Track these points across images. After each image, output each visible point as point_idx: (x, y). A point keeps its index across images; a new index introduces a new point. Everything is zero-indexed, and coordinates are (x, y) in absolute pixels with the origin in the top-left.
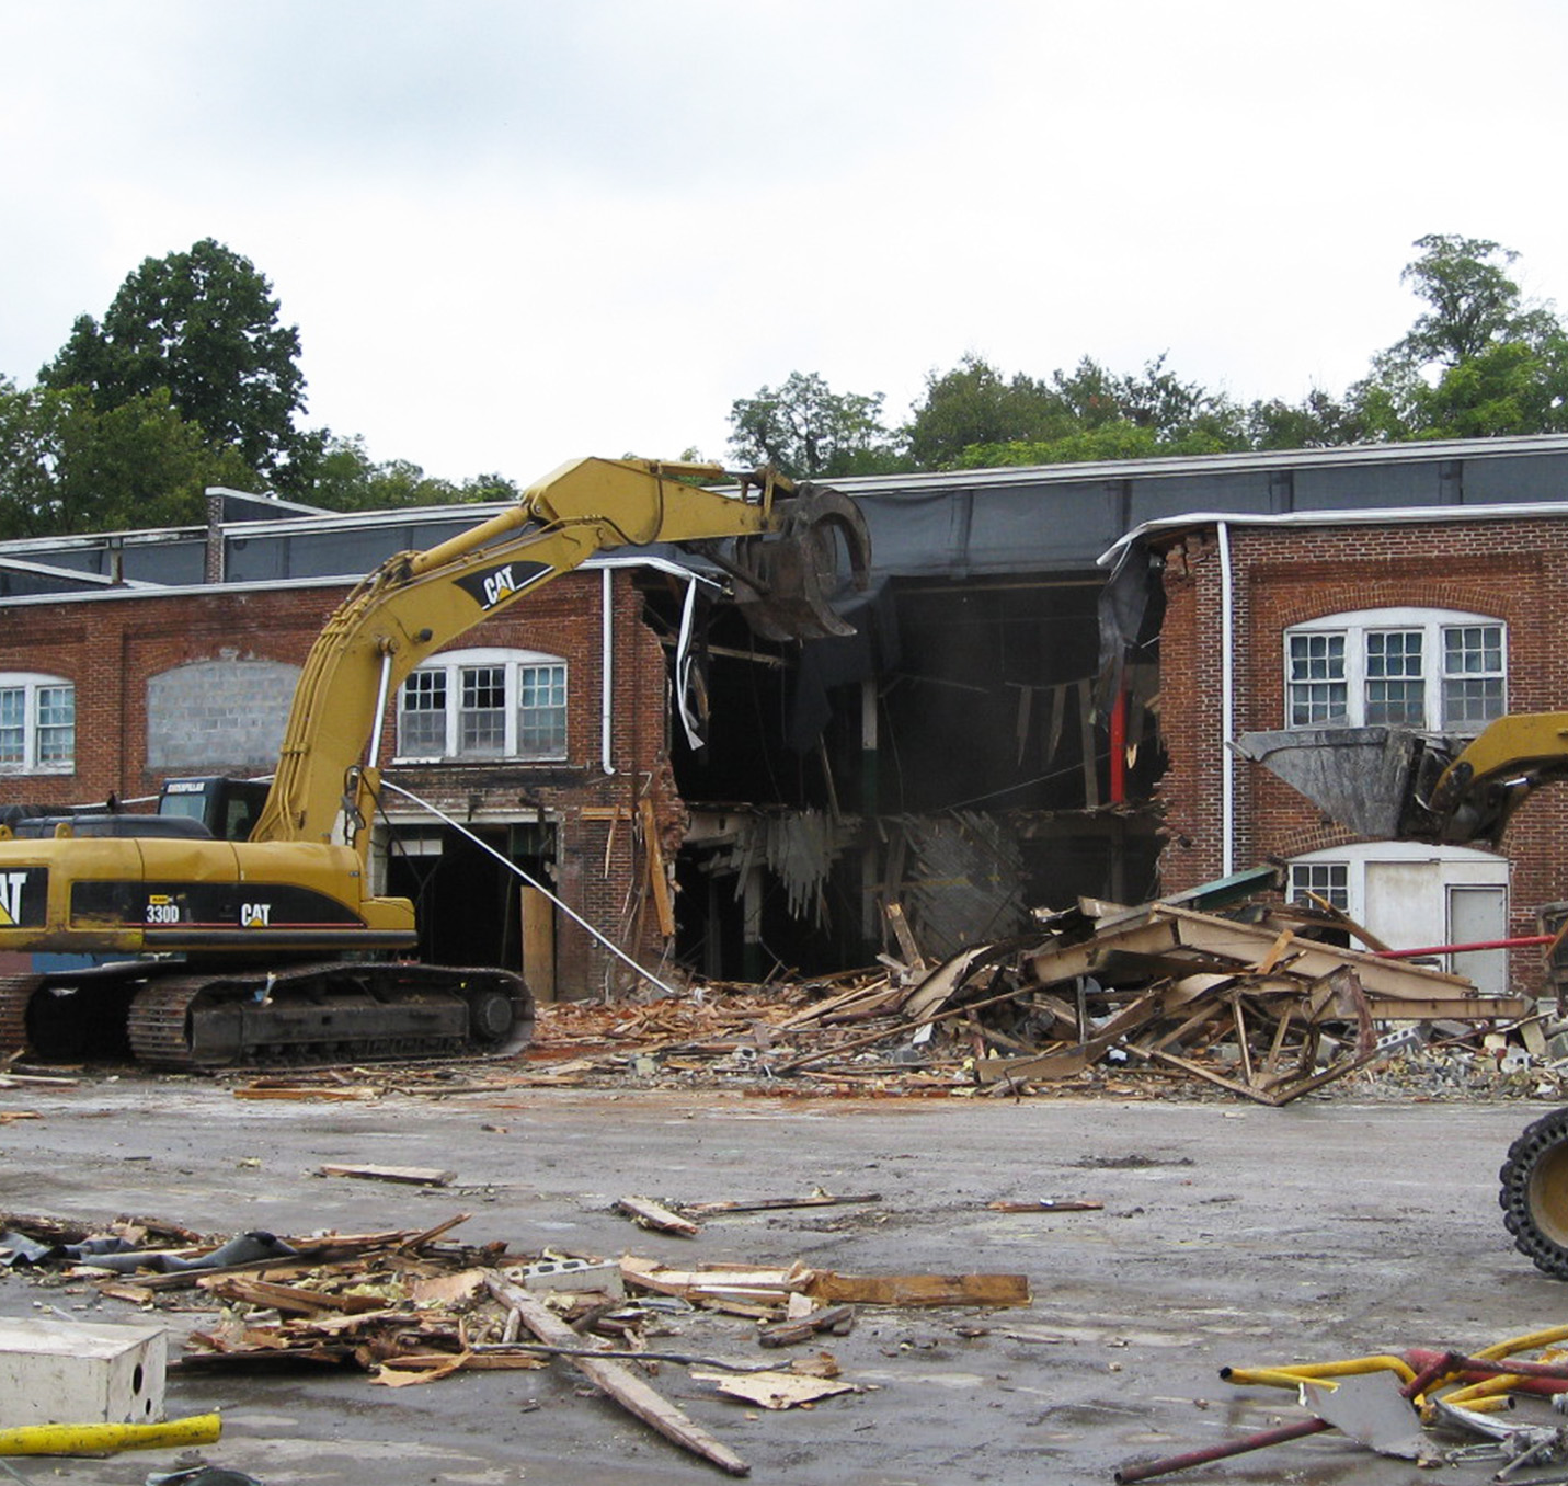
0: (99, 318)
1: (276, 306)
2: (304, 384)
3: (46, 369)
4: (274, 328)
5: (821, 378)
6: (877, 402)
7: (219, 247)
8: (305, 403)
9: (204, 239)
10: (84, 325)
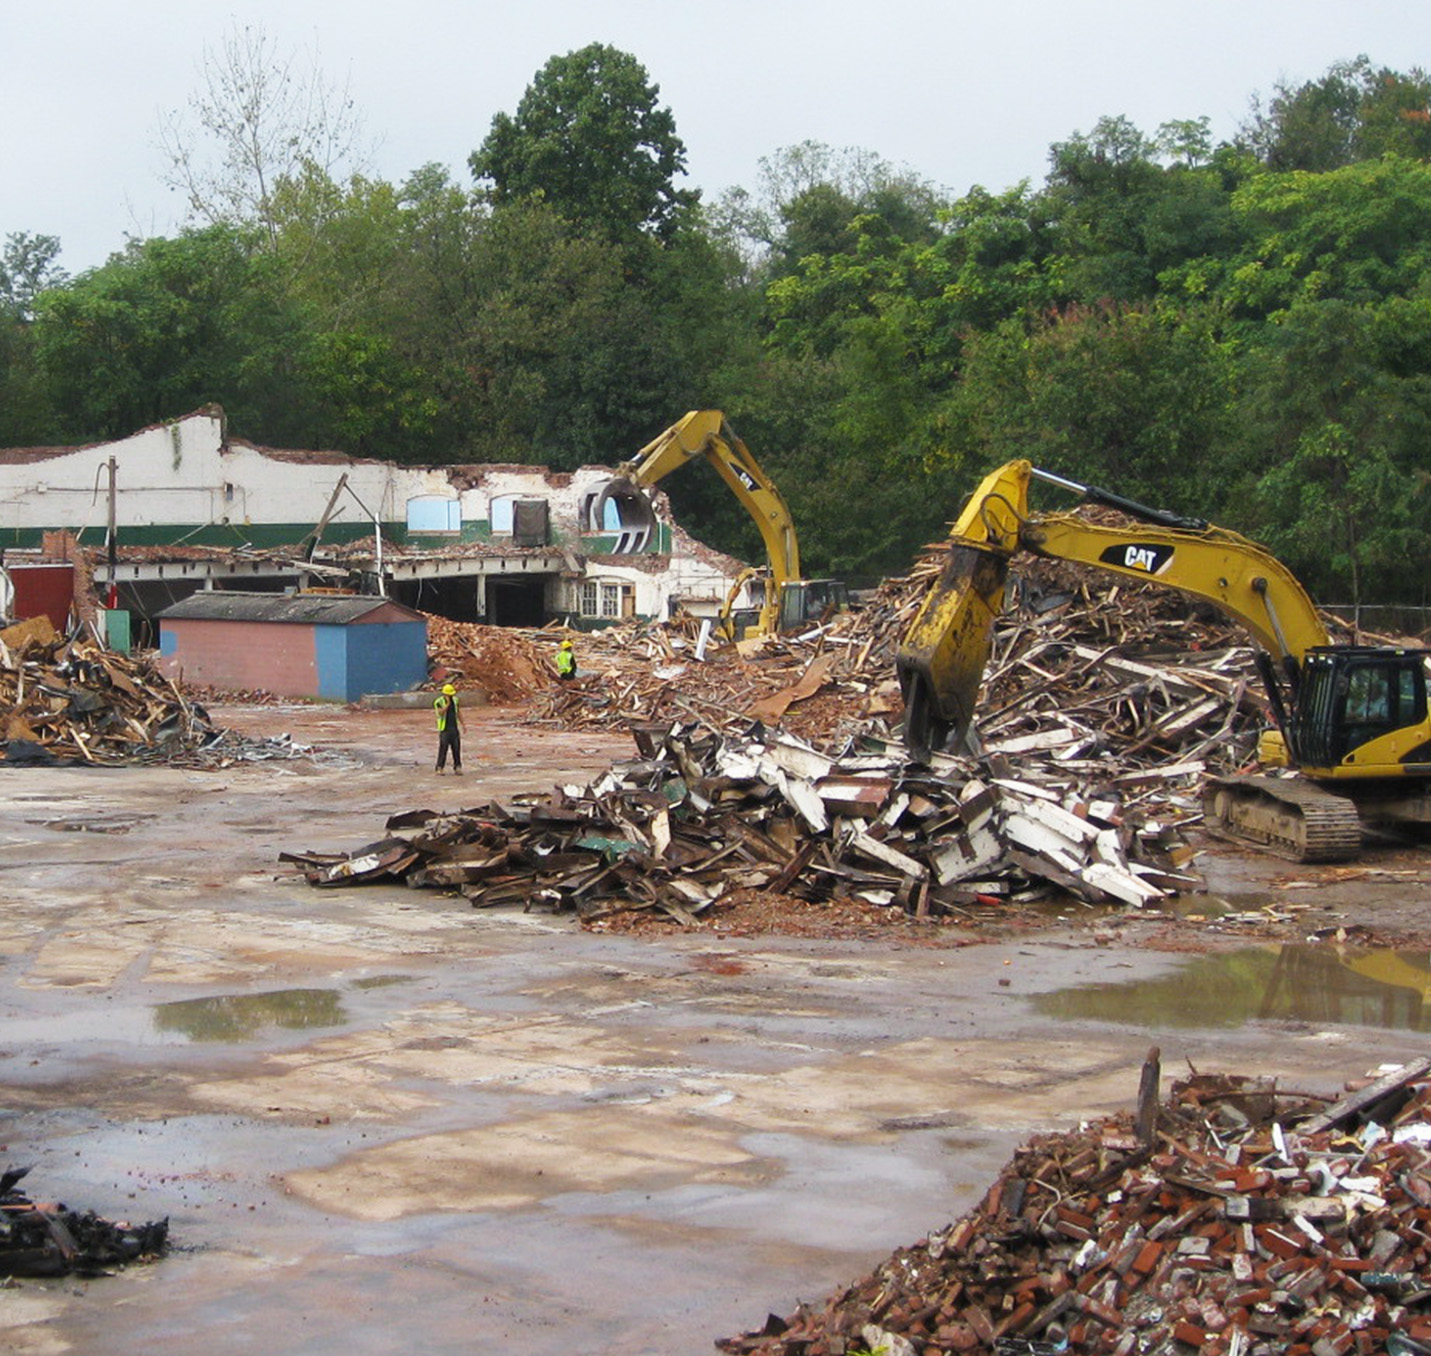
0: (512, 113)
1: (656, 89)
2: (683, 151)
3: (474, 155)
4: (653, 110)
5: (1127, 119)
6: (1202, 126)
7: (605, 48)
8: (685, 166)
9: (591, 43)
10: (500, 121)
